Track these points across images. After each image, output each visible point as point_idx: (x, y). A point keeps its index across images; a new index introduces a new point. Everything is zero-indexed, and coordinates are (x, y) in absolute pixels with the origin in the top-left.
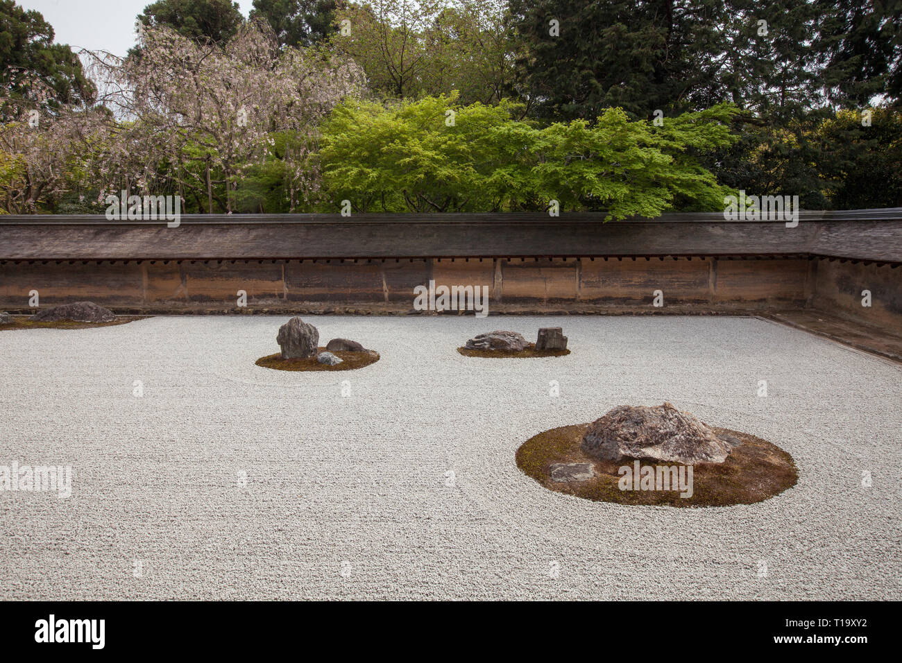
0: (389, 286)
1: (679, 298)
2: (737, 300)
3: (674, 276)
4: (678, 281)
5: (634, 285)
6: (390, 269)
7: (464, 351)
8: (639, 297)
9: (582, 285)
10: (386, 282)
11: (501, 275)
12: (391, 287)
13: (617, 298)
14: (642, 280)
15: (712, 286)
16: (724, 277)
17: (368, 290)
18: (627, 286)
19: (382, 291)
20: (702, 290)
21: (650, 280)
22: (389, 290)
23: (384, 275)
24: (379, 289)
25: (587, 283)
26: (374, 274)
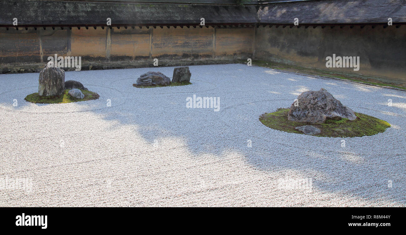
0: (44, 50)
1: (199, 54)
2: (224, 55)
3: (197, 39)
4: (199, 43)
5: (179, 46)
6: (45, 36)
7: (137, 86)
8: (181, 54)
9: (153, 46)
10: (42, 46)
11: (110, 40)
12: (45, 50)
13: (170, 55)
14: (182, 42)
15: (214, 46)
16: (219, 40)
17: (30, 54)
18: (175, 47)
19: (39, 54)
20: (209, 48)
21: (186, 42)
22: (44, 53)
23: (41, 41)
24: (37, 52)
25: (156, 45)
26: (34, 40)
